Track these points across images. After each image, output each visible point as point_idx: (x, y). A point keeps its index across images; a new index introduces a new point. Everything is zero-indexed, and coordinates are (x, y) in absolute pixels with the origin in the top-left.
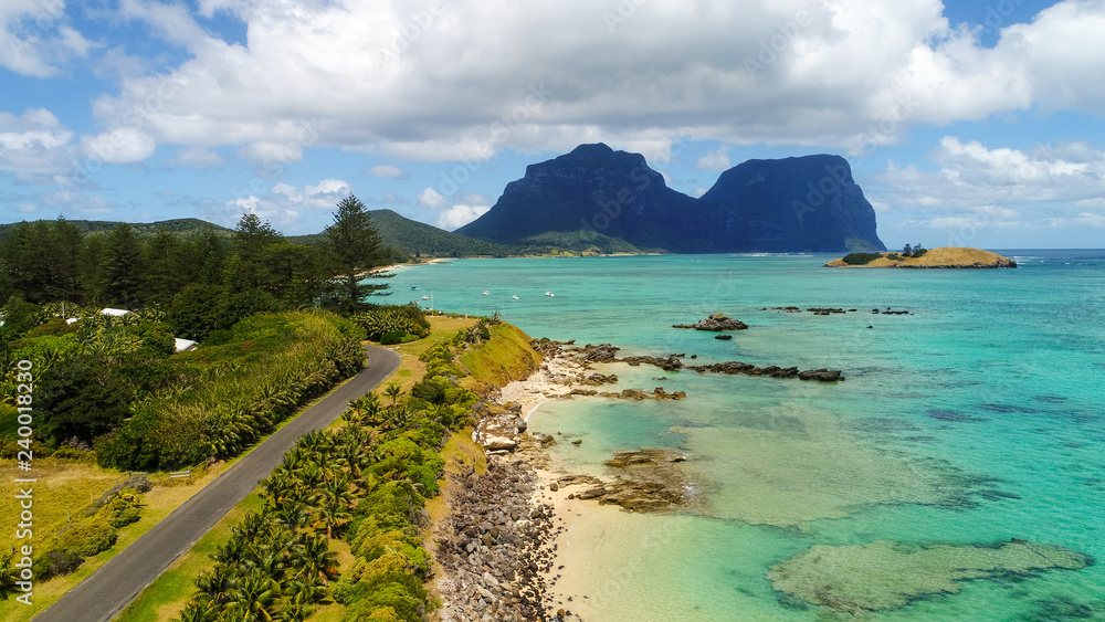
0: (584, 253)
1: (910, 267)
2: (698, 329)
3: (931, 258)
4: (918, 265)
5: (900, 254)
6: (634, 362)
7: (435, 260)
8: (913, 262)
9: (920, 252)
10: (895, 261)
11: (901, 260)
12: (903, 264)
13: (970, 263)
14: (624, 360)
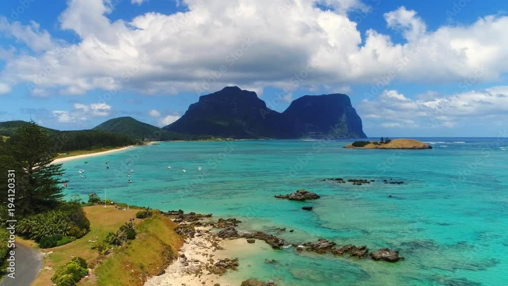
0: (227, 139)
1: (384, 148)
2: (290, 199)
3: (393, 144)
4: (388, 147)
5: (379, 142)
6: (251, 238)
7: (152, 143)
8: (385, 146)
9: (388, 141)
10: (377, 145)
11: (380, 145)
12: (381, 147)
13: (411, 146)
14: (245, 236)
